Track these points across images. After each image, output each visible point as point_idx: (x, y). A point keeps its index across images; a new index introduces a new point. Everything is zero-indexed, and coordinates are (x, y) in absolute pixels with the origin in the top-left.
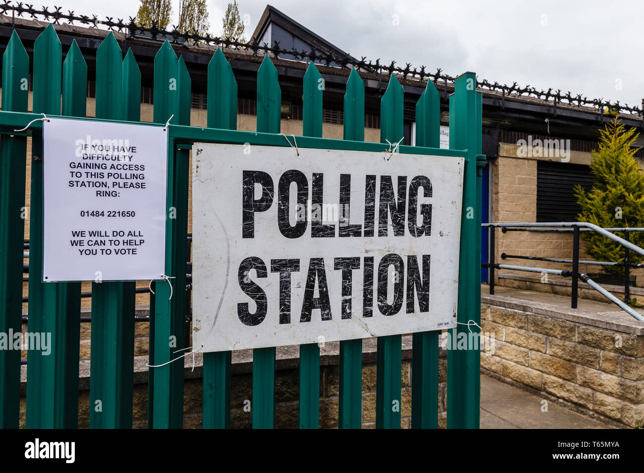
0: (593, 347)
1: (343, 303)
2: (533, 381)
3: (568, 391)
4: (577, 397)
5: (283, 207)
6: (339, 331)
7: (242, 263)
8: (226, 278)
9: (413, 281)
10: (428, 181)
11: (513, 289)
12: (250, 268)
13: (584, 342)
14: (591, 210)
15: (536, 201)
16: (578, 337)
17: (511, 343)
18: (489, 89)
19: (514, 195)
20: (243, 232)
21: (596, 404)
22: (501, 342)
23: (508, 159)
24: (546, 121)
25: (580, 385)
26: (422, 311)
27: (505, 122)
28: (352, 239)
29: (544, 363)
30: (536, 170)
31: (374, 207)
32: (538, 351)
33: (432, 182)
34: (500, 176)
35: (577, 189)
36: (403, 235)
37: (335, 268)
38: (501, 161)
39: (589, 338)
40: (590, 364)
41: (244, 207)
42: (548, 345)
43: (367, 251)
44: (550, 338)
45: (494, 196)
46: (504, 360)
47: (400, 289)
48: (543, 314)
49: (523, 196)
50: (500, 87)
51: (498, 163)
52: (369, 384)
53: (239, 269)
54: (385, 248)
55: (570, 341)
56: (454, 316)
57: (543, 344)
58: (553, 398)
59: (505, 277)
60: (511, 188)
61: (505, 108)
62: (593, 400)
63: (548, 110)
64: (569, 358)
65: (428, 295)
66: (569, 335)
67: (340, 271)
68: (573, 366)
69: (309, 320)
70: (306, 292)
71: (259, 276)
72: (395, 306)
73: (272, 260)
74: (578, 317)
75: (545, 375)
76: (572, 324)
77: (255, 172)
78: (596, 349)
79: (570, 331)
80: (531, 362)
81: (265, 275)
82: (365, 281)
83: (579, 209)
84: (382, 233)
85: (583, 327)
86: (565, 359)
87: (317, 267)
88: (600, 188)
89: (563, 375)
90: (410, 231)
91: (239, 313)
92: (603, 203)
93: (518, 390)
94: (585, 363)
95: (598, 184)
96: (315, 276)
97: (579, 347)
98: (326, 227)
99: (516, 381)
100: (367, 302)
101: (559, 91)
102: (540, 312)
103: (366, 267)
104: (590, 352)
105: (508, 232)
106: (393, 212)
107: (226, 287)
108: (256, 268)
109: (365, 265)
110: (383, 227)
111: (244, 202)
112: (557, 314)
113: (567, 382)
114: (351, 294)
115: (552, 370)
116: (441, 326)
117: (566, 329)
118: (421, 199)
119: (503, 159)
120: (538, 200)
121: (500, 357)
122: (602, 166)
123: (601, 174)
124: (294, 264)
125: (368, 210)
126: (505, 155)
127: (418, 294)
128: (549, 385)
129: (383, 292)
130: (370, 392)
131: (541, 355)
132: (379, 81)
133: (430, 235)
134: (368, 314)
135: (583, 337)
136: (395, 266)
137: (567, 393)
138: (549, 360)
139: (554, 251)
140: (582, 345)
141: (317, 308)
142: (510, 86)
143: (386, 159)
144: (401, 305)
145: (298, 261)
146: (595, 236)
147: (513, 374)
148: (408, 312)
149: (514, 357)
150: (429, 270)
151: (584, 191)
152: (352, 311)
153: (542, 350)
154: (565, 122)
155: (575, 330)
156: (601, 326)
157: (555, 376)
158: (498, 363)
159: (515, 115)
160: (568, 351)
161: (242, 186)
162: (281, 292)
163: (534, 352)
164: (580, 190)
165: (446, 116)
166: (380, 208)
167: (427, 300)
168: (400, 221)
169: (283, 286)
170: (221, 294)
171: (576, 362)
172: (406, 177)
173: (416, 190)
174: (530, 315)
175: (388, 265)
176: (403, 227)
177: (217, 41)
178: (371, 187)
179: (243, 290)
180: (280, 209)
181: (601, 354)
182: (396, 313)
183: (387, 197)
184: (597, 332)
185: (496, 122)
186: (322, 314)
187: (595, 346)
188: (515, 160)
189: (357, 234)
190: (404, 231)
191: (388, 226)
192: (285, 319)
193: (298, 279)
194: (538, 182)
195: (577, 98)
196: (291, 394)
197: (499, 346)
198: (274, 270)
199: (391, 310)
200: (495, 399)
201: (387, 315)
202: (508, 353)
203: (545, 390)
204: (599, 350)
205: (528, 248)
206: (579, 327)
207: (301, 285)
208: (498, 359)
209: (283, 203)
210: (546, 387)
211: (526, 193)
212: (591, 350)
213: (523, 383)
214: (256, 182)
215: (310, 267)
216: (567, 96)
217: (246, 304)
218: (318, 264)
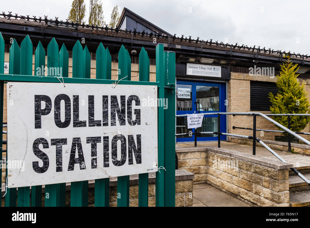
0: (260, 175)
1: (92, 160)
2: (234, 191)
3: (249, 196)
4: (253, 199)
5: (57, 113)
6: (90, 175)
7: (35, 141)
8: (26, 149)
9: (132, 148)
10: (138, 98)
11: (238, 144)
12: (39, 144)
13: (255, 172)
14: (276, 105)
15: (250, 100)
16: (253, 170)
17: (225, 172)
18: (223, 46)
19: (238, 98)
20: (35, 125)
21: (261, 203)
22: (221, 171)
23: (236, 80)
24: (253, 61)
25: (254, 194)
26: (137, 163)
27: (232, 62)
28: (96, 127)
29: (239, 182)
30: (250, 85)
31: (108, 111)
32: (236, 176)
33: (139, 98)
34: (231, 89)
35: (270, 94)
36: (125, 125)
37: (87, 142)
38: (231, 81)
39: (257, 170)
40: (258, 183)
41: (35, 113)
42: (241, 173)
43: (105, 134)
44: (241, 170)
45: (229, 98)
46: (222, 180)
47: (125, 153)
48: (238, 158)
49: (243, 98)
50: (229, 45)
51: (230, 82)
52: (133, 195)
53: (33, 144)
54: (115, 132)
55: (250, 172)
56: (157, 165)
57: (238, 173)
58: (243, 200)
59: (234, 138)
60: (237, 94)
61: (232, 55)
62: (260, 201)
63: (254, 56)
64: (249, 180)
65: (141, 155)
66: (249, 168)
67: (90, 144)
68: (251, 184)
69: (73, 169)
70: (71, 155)
71: (44, 148)
72: (122, 161)
73: (51, 139)
74: (253, 160)
75: (239, 188)
76: (251, 163)
77: (41, 96)
78: (261, 176)
79: (250, 167)
80: (233, 182)
81: (48, 147)
82: (104, 148)
83: (271, 104)
84: (113, 124)
85: (255, 165)
86: (248, 180)
87: (77, 142)
88: (281, 94)
89: (247, 188)
90: (129, 123)
91: (34, 167)
92: (282, 101)
93: (228, 195)
94: (256, 183)
95: (280, 92)
96: (76, 147)
97: (254, 174)
98: (81, 122)
99: (227, 191)
100: (106, 159)
101: (259, 47)
102: (237, 157)
103: (105, 142)
104: (258, 177)
105: (236, 116)
106: (118, 113)
107: (26, 153)
108: (43, 143)
109: (104, 141)
110: (113, 121)
111: (35, 110)
112: (244, 158)
113: (249, 192)
114: (96, 156)
115: (242, 186)
116: (149, 171)
117: (248, 166)
118: (134, 106)
119: (233, 80)
120: (251, 100)
121: (221, 179)
122: (281, 83)
123: (281, 87)
124: (64, 141)
125: (105, 113)
126: (234, 78)
127: (135, 154)
128: (241, 193)
129: (115, 154)
130: (134, 199)
131: (238, 178)
132: (168, 43)
133: (140, 124)
134: (106, 165)
135: (255, 170)
136: (121, 140)
137: (249, 197)
138: (241, 181)
139: (259, 125)
140: (255, 174)
141: (77, 163)
142: (234, 45)
143: (113, 87)
144: (125, 161)
145: (66, 139)
146: (278, 117)
147: (226, 187)
148: (130, 164)
149: (226, 179)
150: (140, 142)
151: (273, 95)
152: (98, 164)
153: (238, 176)
154: (263, 62)
155: (252, 166)
156: (263, 164)
157: (244, 189)
158: (220, 182)
159: (238, 59)
160: (249, 176)
161: (34, 102)
162: (57, 155)
163: (235, 177)
164: (271, 95)
165: (203, 60)
166: (111, 112)
167: (140, 158)
168: (122, 118)
169: (58, 152)
170: (23, 157)
171: (252, 182)
172: (125, 96)
173: (131, 102)
174: (233, 158)
175: (117, 140)
176: (125, 121)
177: (88, 26)
178: (105, 101)
179: (36, 155)
180: (55, 114)
181: (263, 178)
182: (123, 165)
183: (115, 106)
184: (261, 167)
185: (228, 62)
186: (80, 166)
187: (260, 174)
188: (239, 80)
189: (99, 125)
190: (125, 123)
191: (116, 121)
192: (59, 169)
193: (66, 149)
194: (251, 91)
195: (269, 50)
196: (91, 201)
197: (220, 173)
198: (53, 144)
199: (120, 163)
200: (215, 200)
201: (118, 166)
202: (224, 177)
203: (239, 196)
204: (262, 176)
205: (246, 123)
206: (253, 164)
207: (68, 151)
208: (219, 180)
209: (57, 110)
210: (240, 194)
211: (245, 96)
212: (259, 176)
213: (230, 192)
214: (42, 101)
215: (73, 142)
216: (263, 49)
217: (37, 162)
218: (77, 140)
